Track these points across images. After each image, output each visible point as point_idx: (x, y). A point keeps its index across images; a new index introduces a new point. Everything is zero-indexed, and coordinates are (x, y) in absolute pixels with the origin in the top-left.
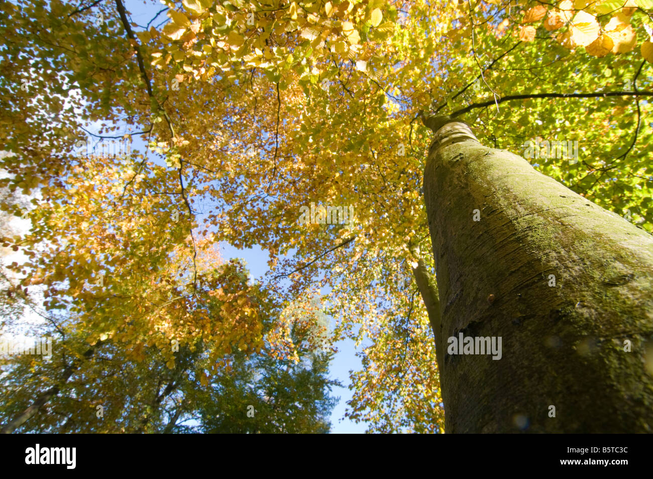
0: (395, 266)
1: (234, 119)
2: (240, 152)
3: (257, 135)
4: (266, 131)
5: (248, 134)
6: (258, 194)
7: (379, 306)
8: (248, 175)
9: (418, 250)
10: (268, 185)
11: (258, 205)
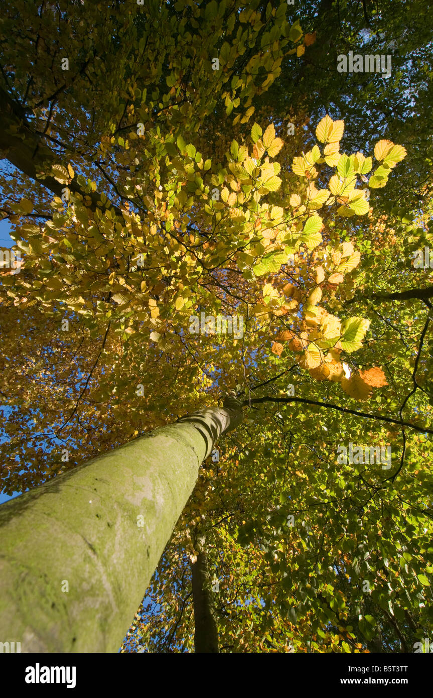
0: (177, 557)
1: (55, 350)
2: (47, 384)
3: (72, 371)
4: (82, 371)
5: (62, 370)
6: (46, 433)
7: (147, 610)
8: (44, 409)
9: (203, 540)
10: (61, 426)
11: (41, 444)
